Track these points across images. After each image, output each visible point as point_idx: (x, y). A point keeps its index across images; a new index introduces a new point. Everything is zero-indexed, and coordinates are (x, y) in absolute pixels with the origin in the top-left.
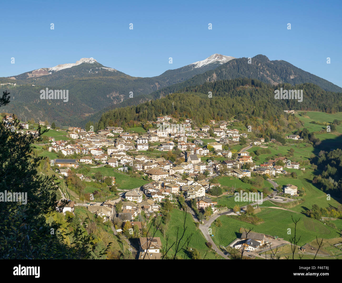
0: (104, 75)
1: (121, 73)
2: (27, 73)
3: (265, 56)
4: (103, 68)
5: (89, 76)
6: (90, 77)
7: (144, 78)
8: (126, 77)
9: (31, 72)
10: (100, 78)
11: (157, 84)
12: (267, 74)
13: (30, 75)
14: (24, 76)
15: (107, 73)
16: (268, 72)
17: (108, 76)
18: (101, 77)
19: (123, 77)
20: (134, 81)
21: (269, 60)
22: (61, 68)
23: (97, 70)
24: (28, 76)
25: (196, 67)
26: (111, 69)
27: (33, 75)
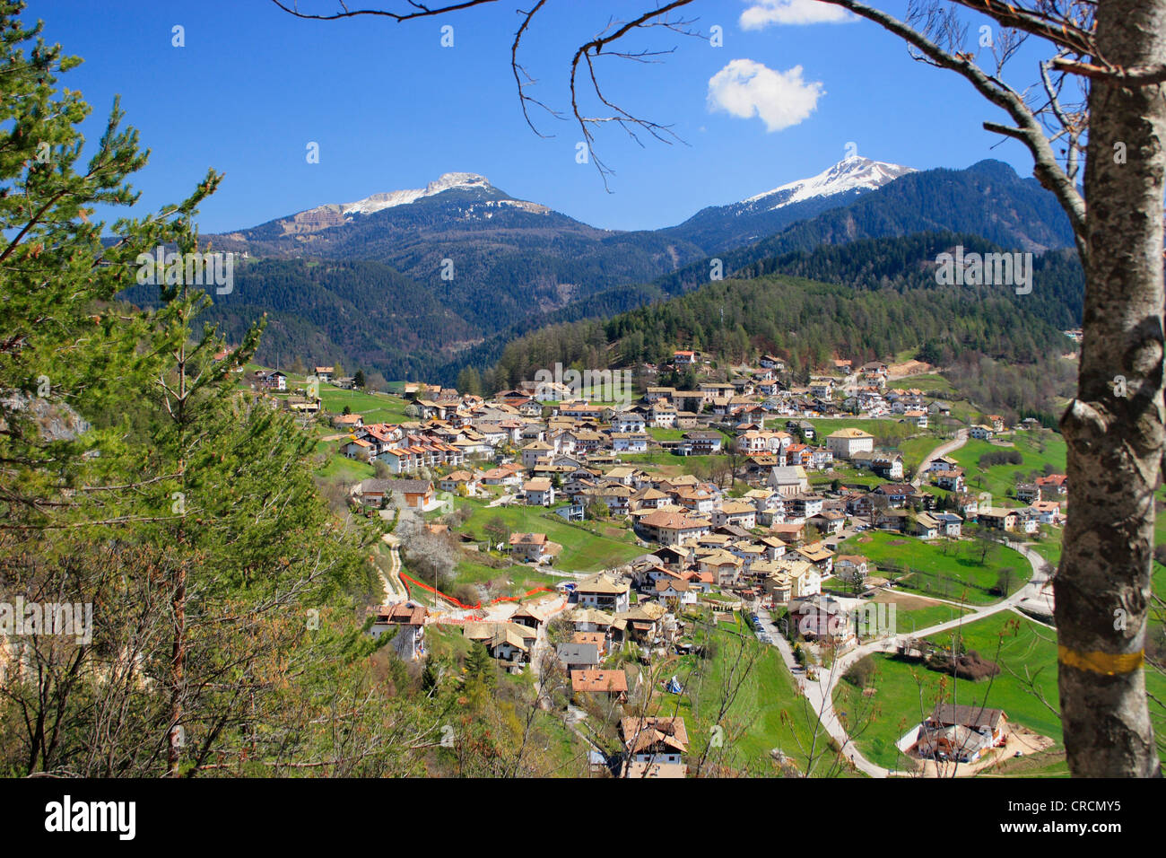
0: (511, 226)
1: (563, 217)
2: (279, 220)
3: (1005, 165)
4: (509, 202)
5: (467, 227)
6: (468, 230)
7: (633, 233)
8: (578, 229)
9: (290, 219)
10: (499, 234)
11: (671, 250)
12: (1010, 220)
13: (289, 229)
14: (270, 231)
15: (518, 218)
16: (1013, 213)
17: (523, 227)
18: (503, 231)
19: (567, 230)
20: (603, 241)
21: (1016, 177)
22: (381, 205)
23: (490, 210)
24: (283, 230)
25: (793, 200)
26: (532, 207)
27: (296, 228)
